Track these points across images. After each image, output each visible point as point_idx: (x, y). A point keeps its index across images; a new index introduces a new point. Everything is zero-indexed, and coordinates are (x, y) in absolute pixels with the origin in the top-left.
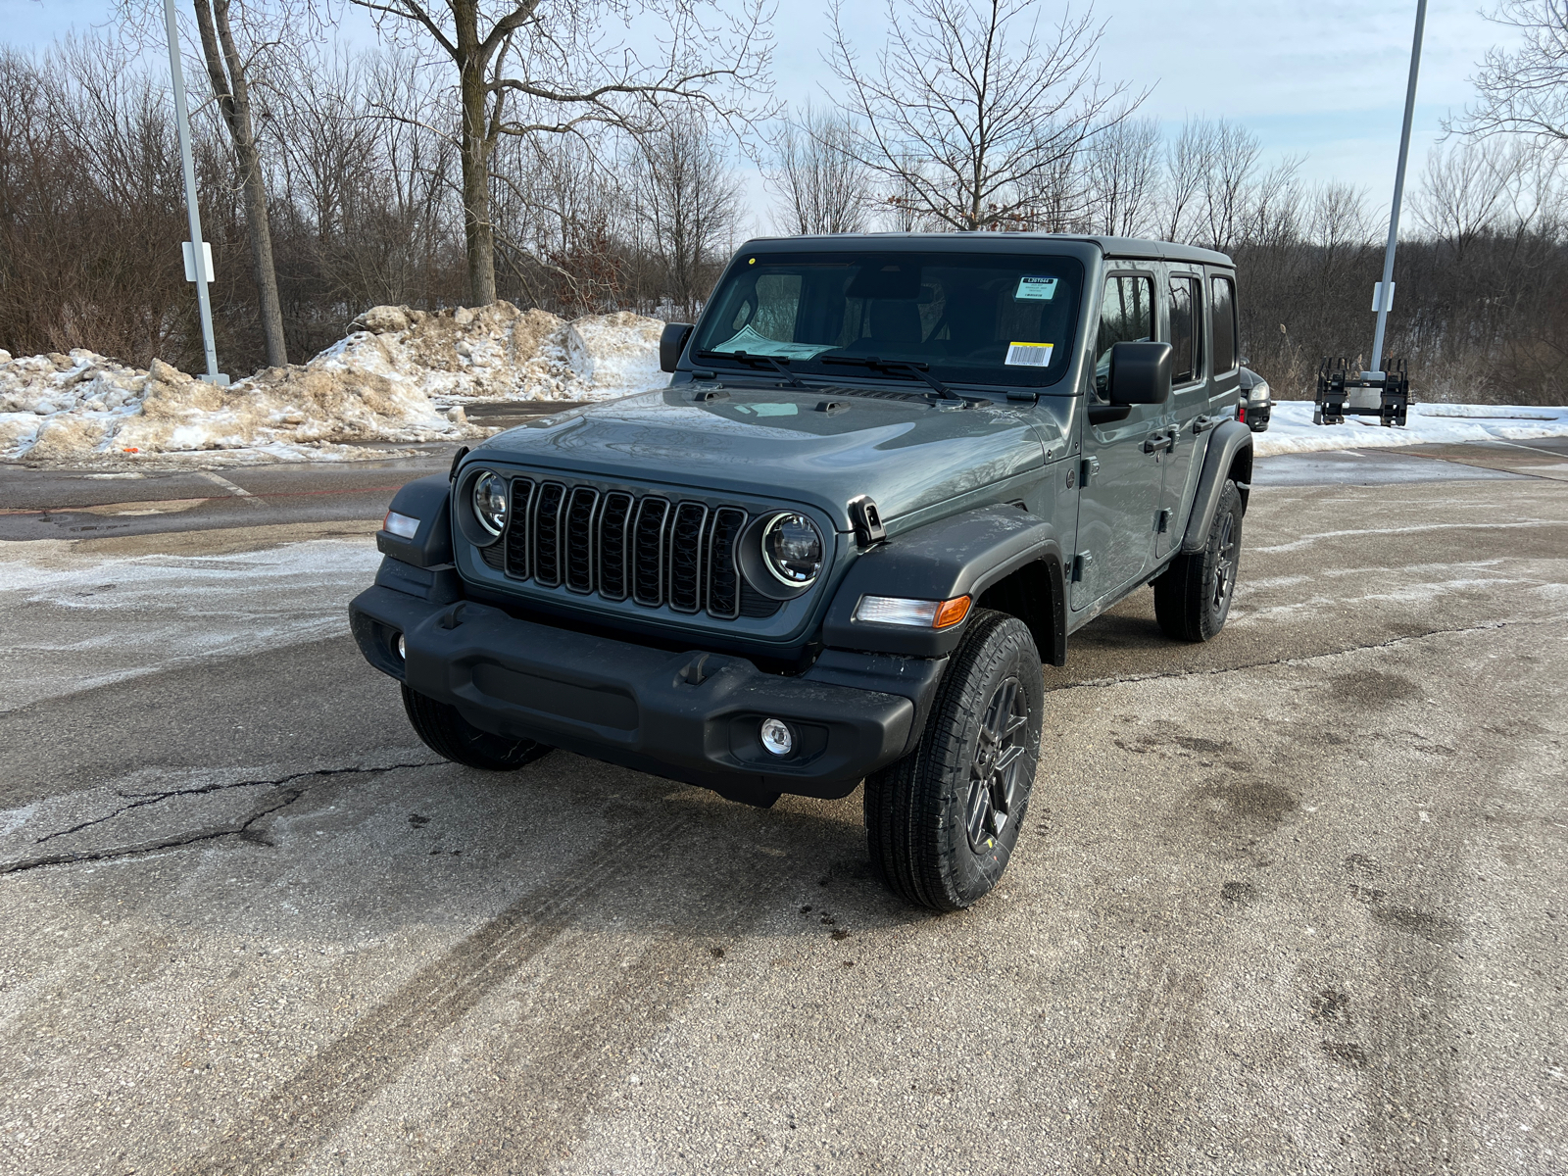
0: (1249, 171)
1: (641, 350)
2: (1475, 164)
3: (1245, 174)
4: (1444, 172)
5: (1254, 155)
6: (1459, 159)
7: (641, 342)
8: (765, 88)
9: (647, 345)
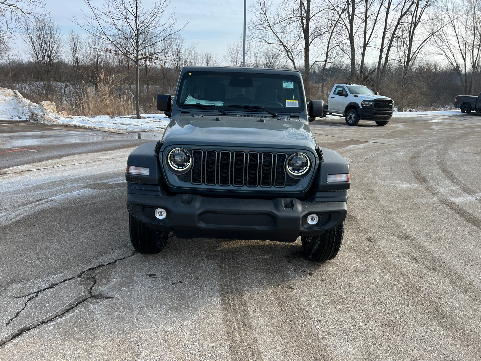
0: (183, 46)
1: (4, 100)
2: (239, 49)
3: (182, 48)
4: (232, 51)
5: (184, 42)
6: (235, 47)
7: (4, 97)
8: (41, 6)
9: (7, 98)
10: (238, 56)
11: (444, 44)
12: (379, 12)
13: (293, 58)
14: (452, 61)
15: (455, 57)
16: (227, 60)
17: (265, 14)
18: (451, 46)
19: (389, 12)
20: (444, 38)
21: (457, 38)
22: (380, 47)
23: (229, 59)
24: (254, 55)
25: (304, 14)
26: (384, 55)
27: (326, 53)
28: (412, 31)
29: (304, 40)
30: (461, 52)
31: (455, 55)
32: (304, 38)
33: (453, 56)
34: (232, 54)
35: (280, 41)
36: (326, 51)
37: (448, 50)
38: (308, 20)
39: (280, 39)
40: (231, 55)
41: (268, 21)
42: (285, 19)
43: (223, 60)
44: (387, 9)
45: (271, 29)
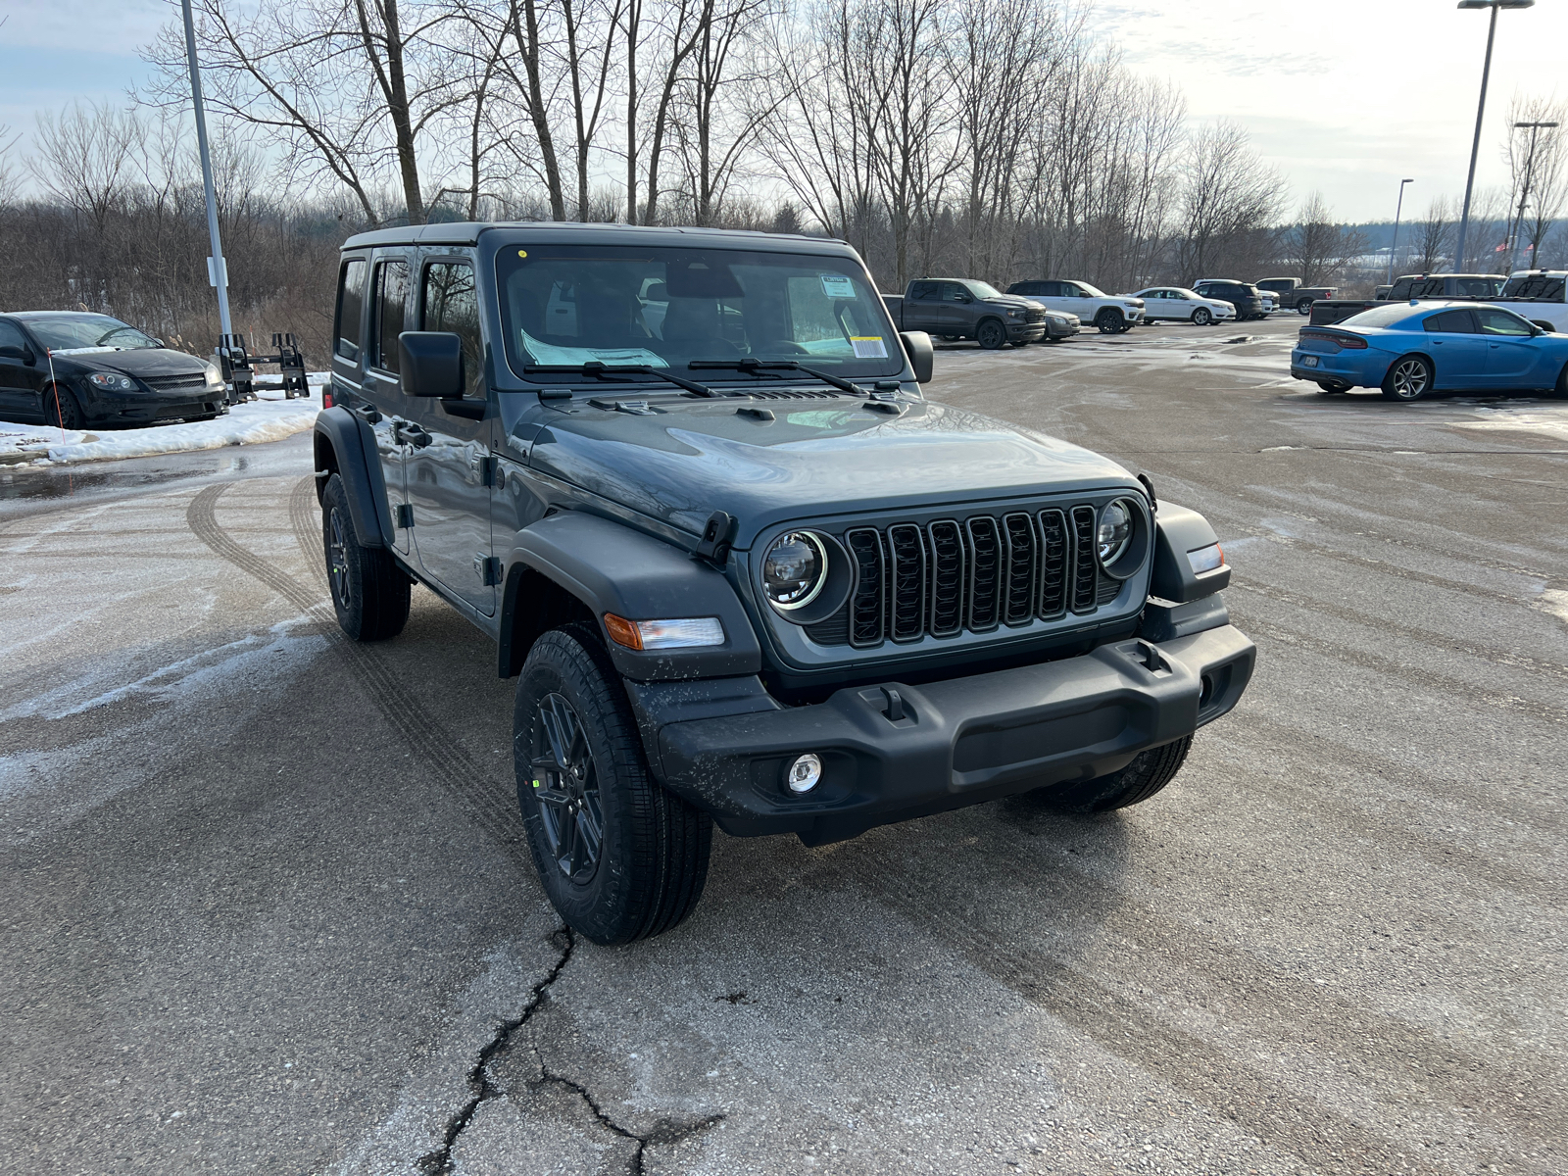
4: (60, 140)
10: (89, 158)
11: (781, 147)
12: (610, 41)
13: (355, 177)
14: (808, 196)
15: (816, 186)
16: (40, 175)
17: (217, 14)
18: (801, 153)
19: (637, 44)
20: (781, 131)
21: (813, 131)
22: (626, 150)
23: (51, 170)
24: (158, 159)
25: (378, 26)
26: (642, 177)
27: (471, 163)
28: (703, 105)
29: (390, 115)
30: (828, 172)
31: (814, 182)
32: (388, 109)
33: (811, 183)
34: (64, 153)
35: (294, 113)
36: (471, 155)
37: (795, 165)
38: (395, 49)
39: (293, 107)
40: (60, 155)
41: (231, 39)
42: (307, 39)
43: (25, 176)
44: (630, 35)
45: (251, 69)
